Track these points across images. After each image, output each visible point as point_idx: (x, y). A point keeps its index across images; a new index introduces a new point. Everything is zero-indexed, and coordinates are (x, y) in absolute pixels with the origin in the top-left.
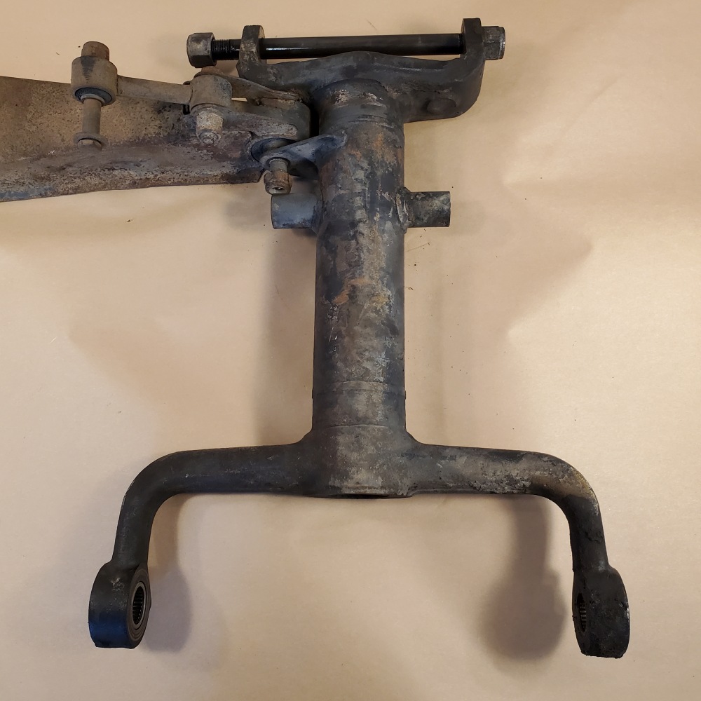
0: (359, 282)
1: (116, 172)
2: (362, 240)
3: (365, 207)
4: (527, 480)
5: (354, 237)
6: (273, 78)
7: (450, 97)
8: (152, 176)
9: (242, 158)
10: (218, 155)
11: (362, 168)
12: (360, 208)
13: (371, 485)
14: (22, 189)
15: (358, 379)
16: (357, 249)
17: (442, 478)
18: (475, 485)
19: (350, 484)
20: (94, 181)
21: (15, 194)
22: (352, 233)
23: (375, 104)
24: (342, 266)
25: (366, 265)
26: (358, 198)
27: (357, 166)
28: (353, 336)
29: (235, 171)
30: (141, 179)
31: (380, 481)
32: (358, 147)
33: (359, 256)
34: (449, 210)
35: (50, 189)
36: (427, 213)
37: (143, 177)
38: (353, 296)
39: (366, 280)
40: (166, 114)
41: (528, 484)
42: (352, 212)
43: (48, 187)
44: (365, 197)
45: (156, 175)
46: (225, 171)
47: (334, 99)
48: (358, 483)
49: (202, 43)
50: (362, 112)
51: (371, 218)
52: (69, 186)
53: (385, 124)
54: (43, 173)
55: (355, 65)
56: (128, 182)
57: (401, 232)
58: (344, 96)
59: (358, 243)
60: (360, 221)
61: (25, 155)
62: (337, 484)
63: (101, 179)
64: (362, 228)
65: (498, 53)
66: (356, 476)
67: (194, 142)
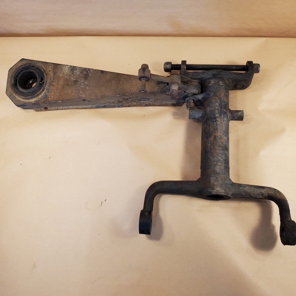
0: (217, 134)
1: (141, 101)
2: (218, 123)
3: (219, 113)
4: (267, 194)
5: (215, 121)
6: (191, 76)
7: (243, 83)
8: (151, 103)
9: (179, 99)
10: (173, 98)
11: (218, 102)
12: (217, 113)
13: (221, 192)
14: (113, 105)
15: (217, 162)
16: (216, 125)
17: (242, 192)
18: (251, 195)
19: (215, 191)
20: (135, 103)
21: (111, 106)
22: (215, 120)
23: (222, 84)
24: (212, 130)
25: (219, 130)
26: (217, 111)
27: (216, 102)
28: (215, 150)
29: (176, 103)
31: (223, 191)
32: (217, 97)
33: (217, 127)
34: (243, 116)
35: (121, 105)
36: (236, 116)
38: (215, 137)
39: (219, 134)
40: (160, 85)
41: (267, 195)
42: (215, 115)
43: (121, 104)
44: (219, 110)
45: (153, 103)
46: (173, 102)
47: (209, 83)
48: (217, 191)
49: (169, 65)
50: (218, 87)
51: (220, 116)
52: (127, 104)
53: (224, 90)
54: (121, 100)
55: (216, 73)
56: (144, 104)
57: (229, 121)
58: (212, 82)
59: (216, 123)
60: (217, 117)
61: (119, 94)
62: (211, 191)
64: (218, 119)
65: (258, 71)
66: (216, 189)
67: (168, 93)
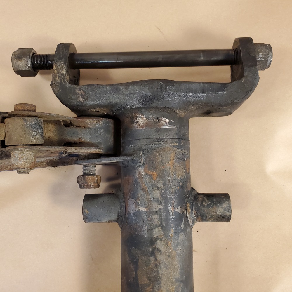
2: (161, 257)
3: (161, 225)
5: (153, 254)
6: (81, 99)
11: (158, 188)
12: (157, 226)
16: (156, 265)
22: (151, 250)
23: (167, 127)
24: (143, 280)
25: (164, 280)
26: (155, 217)
27: (153, 185)
32: (154, 169)
33: (157, 271)
44: (161, 215)
47: (133, 120)
50: (157, 136)
55: (150, 94)
58: (141, 120)
59: (156, 259)
60: (157, 239)
64: (159, 245)
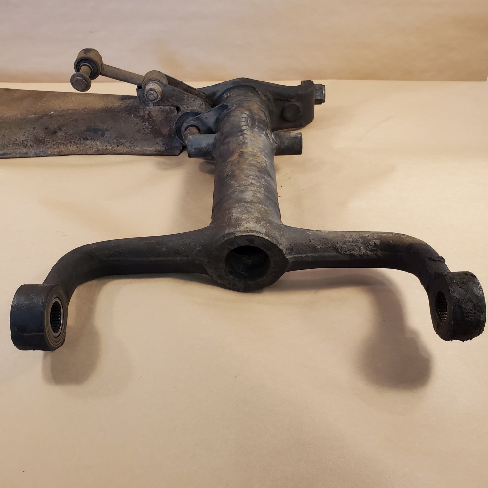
0: (245, 150)
1: (88, 142)
2: (247, 136)
4: (377, 239)
5: (242, 135)
8: (110, 148)
9: (170, 135)
10: (156, 133)
12: (245, 126)
13: (257, 230)
14: (24, 150)
15: (246, 186)
18: (338, 246)
19: (241, 229)
20: (72, 148)
22: (240, 133)
24: (233, 146)
25: (250, 144)
26: (243, 123)
27: (242, 112)
28: (242, 170)
29: (164, 148)
30: (103, 149)
31: (264, 230)
33: (245, 141)
35: (43, 152)
37: (105, 148)
38: (241, 154)
39: (250, 149)
41: (378, 242)
42: (240, 127)
43: (41, 150)
44: (248, 123)
45: (113, 148)
46: (157, 148)
48: (247, 228)
51: (252, 129)
52: (55, 150)
54: (41, 135)
56: (94, 150)
59: (244, 137)
60: (245, 130)
62: (232, 231)
63: (77, 147)
64: (247, 132)
66: (246, 225)
67: (142, 113)
